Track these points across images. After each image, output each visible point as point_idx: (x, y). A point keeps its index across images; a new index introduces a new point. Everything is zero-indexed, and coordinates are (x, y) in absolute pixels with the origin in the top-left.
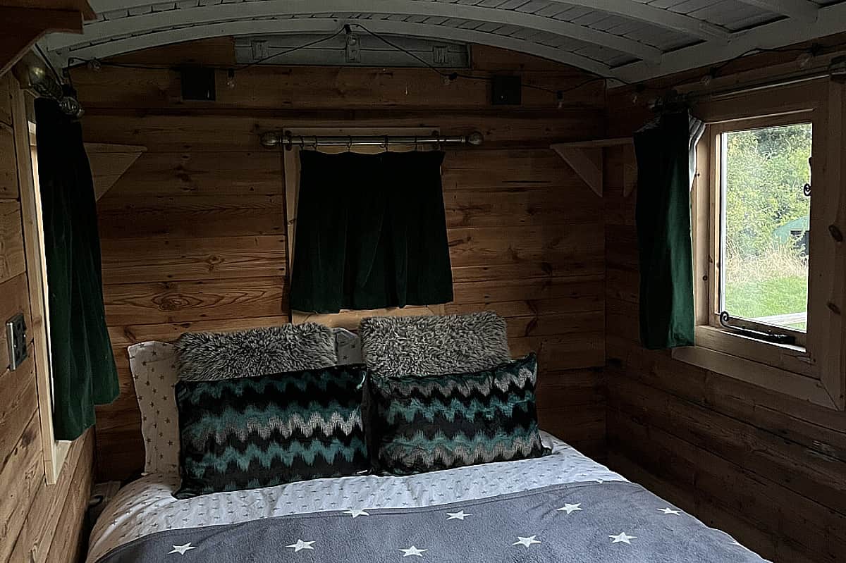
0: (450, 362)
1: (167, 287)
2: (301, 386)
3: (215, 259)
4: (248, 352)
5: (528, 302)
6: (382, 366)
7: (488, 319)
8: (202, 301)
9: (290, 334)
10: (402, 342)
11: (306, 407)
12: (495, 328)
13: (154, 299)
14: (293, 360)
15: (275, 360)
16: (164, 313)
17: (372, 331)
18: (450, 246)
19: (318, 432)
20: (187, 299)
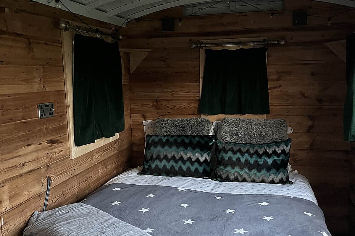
0: (255, 139)
1: (157, 101)
2: (187, 141)
3: (174, 92)
4: (175, 127)
5: (309, 116)
6: (226, 137)
7: (279, 122)
8: (169, 107)
9: (193, 122)
10: (236, 129)
11: (187, 149)
12: (281, 126)
13: (152, 105)
14: (191, 131)
15: (184, 131)
16: (156, 111)
17: (226, 123)
18: (270, 89)
19: (189, 159)
20: (164, 106)
